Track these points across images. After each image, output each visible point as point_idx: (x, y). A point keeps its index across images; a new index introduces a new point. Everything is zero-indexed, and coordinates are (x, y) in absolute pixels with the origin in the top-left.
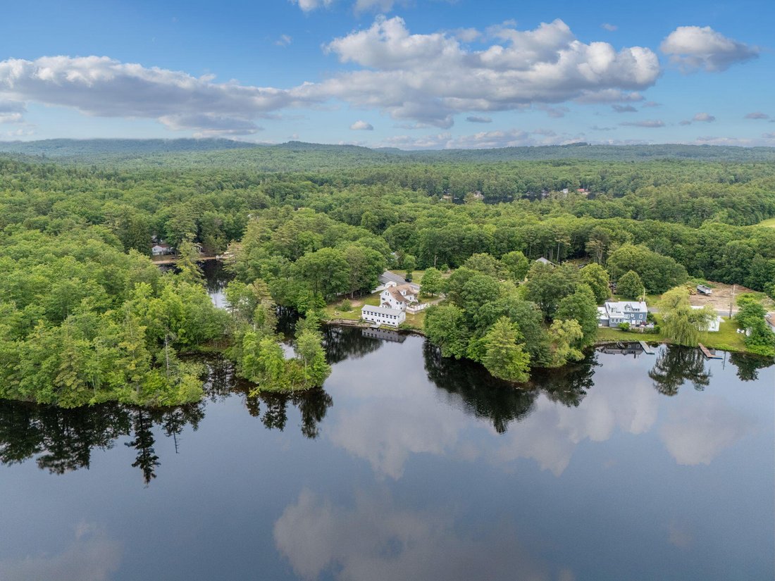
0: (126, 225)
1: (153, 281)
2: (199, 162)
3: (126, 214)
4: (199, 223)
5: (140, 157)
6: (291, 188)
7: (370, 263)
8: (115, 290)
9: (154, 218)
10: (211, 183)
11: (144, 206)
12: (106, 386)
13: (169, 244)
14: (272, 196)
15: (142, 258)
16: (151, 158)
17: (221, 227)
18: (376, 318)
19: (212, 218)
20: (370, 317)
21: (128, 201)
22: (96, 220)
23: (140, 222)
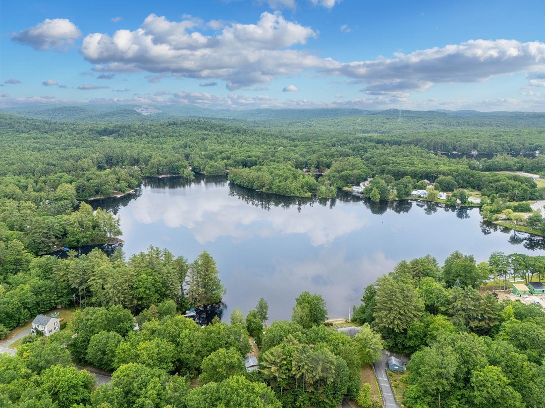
0: (296, 162)
1: (304, 175)
2: (331, 125)
3: (297, 158)
4: (318, 162)
5: (300, 122)
6: (364, 147)
7: (360, 176)
8: (295, 177)
9: (305, 160)
10: (329, 143)
11: (302, 155)
12: (294, 193)
13: (308, 168)
14: (353, 151)
15: (301, 171)
16: (306, 123)
17: (325, 164)
18: (356, 190)
19: (323, 160)
20: (354, 189)
21: (297, 153)
22: (289, 160)
23: (301, 161)
